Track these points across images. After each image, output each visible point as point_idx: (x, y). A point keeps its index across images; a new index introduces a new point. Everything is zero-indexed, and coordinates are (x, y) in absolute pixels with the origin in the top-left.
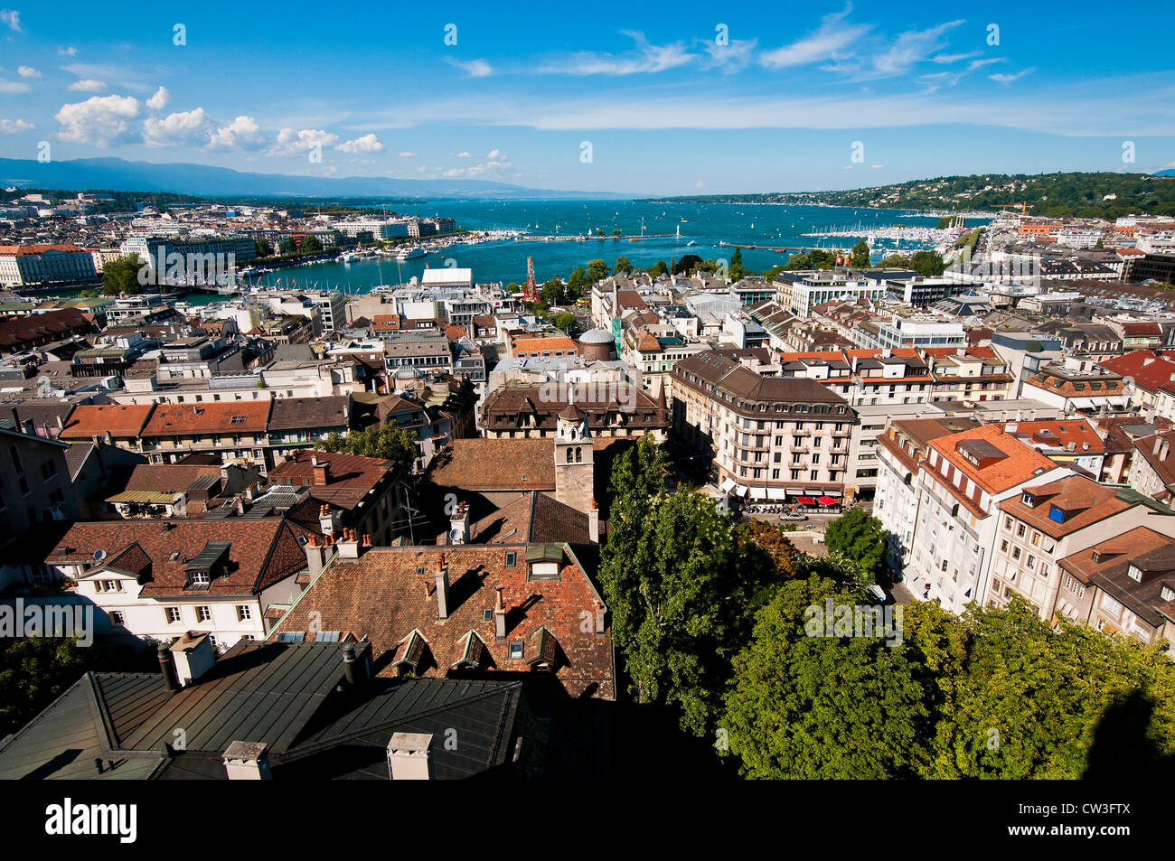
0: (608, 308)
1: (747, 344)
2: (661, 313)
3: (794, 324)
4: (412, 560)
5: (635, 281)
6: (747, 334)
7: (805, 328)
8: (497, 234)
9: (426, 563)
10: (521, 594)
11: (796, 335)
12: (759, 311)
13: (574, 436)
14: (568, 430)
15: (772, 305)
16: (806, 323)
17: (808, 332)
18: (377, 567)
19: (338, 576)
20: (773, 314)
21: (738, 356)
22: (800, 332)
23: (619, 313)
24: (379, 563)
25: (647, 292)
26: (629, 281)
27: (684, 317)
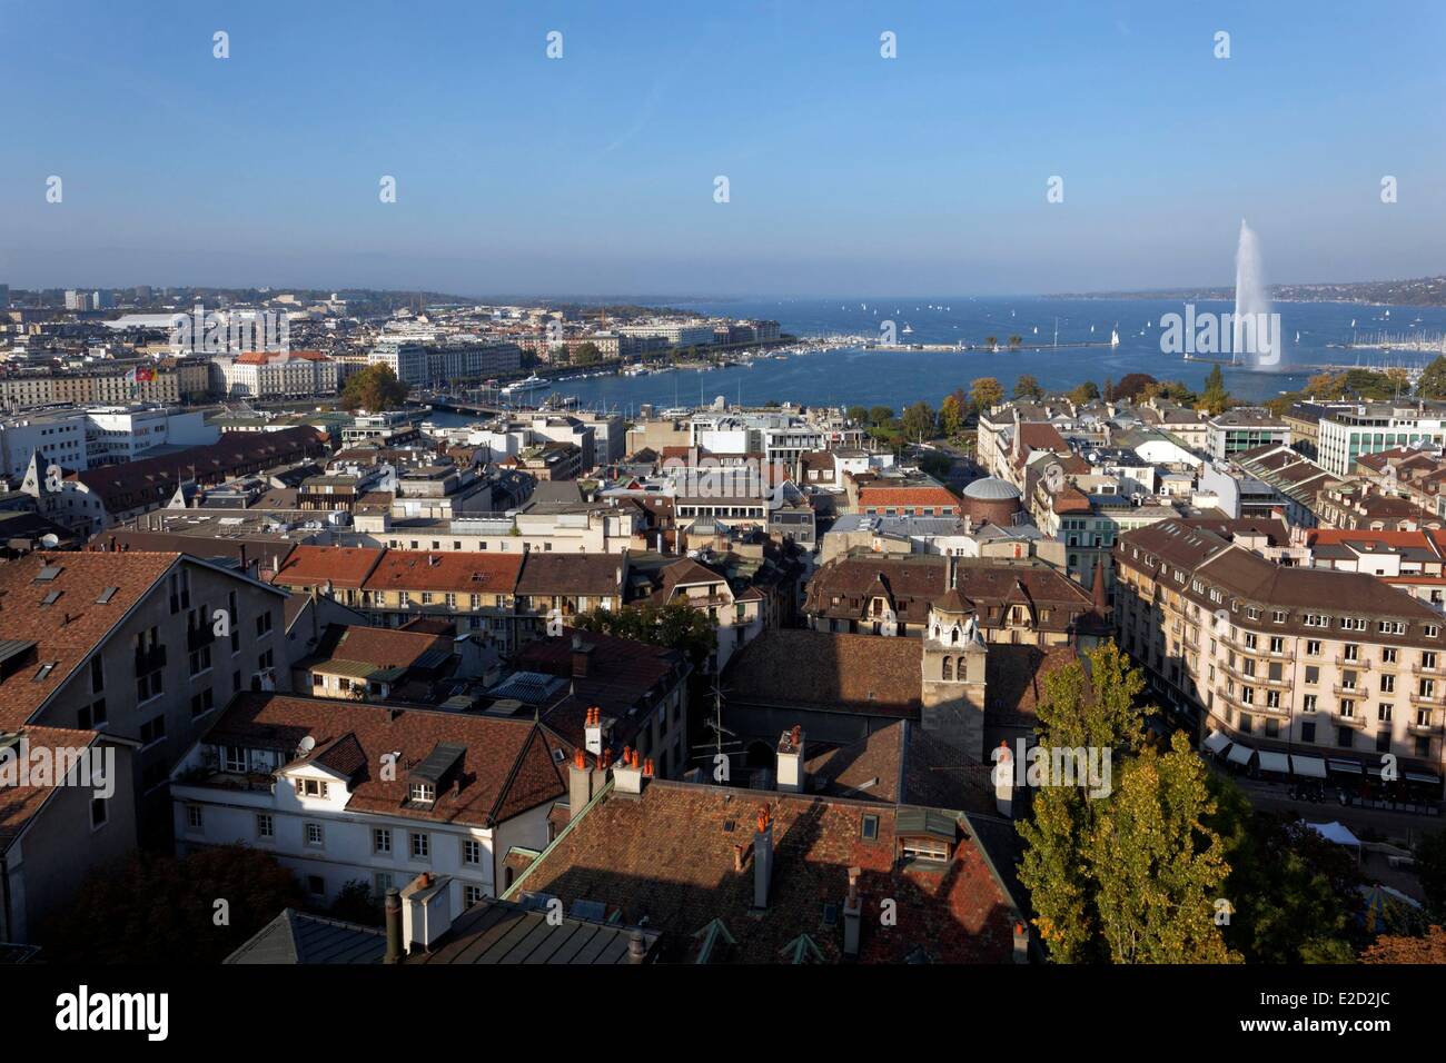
0: (1005, 447)
1: (1243, 510)
2: (1092, 457)
3: (1327, 484)
4: (717, 808)
5: (1048, 410)
6: (1242, 497)
7: (1349, 490)
8: (835, 342)
9: (738, 816)
10: (885, 887)
11: (1332, 501)
12: (1260, 461)
13: (955, 636)
14: (947, 629)
15: (1283, 453)
16: (1350, 484)
17: (1355, 496)
18: (666, 812)
19: (611, 817)
20: (1285, 466)
21: (1231, 529)
22: (1338, 497)
23: (1023, 456)
24: (669, 807)
25: (1068, 426)
26: (1039, 410)
27: (1132, 465)
